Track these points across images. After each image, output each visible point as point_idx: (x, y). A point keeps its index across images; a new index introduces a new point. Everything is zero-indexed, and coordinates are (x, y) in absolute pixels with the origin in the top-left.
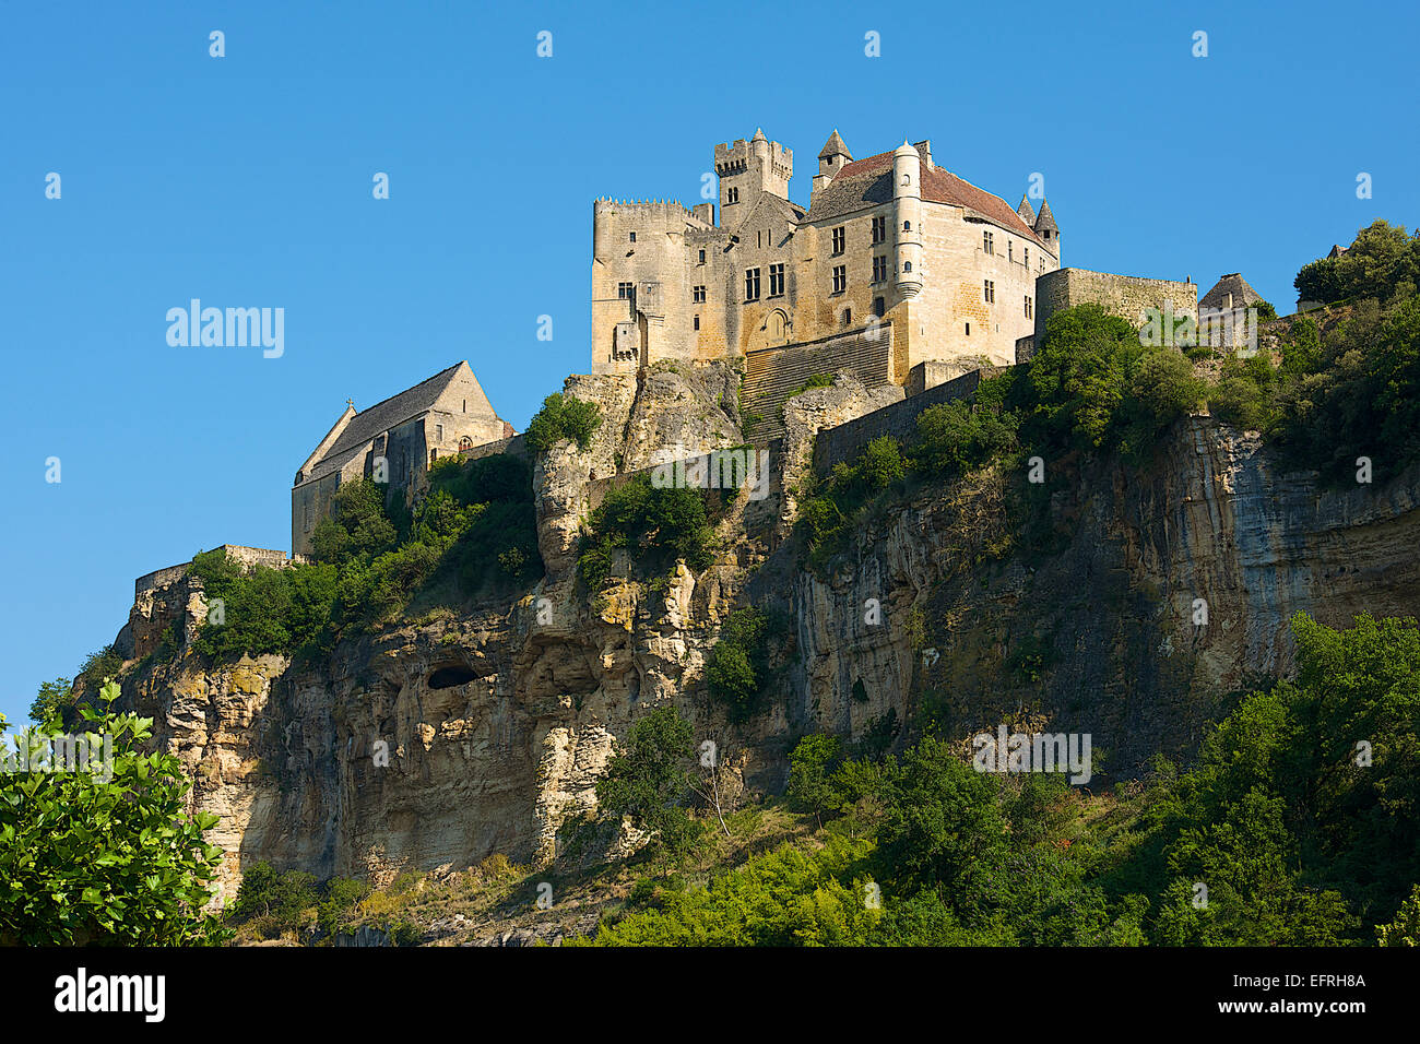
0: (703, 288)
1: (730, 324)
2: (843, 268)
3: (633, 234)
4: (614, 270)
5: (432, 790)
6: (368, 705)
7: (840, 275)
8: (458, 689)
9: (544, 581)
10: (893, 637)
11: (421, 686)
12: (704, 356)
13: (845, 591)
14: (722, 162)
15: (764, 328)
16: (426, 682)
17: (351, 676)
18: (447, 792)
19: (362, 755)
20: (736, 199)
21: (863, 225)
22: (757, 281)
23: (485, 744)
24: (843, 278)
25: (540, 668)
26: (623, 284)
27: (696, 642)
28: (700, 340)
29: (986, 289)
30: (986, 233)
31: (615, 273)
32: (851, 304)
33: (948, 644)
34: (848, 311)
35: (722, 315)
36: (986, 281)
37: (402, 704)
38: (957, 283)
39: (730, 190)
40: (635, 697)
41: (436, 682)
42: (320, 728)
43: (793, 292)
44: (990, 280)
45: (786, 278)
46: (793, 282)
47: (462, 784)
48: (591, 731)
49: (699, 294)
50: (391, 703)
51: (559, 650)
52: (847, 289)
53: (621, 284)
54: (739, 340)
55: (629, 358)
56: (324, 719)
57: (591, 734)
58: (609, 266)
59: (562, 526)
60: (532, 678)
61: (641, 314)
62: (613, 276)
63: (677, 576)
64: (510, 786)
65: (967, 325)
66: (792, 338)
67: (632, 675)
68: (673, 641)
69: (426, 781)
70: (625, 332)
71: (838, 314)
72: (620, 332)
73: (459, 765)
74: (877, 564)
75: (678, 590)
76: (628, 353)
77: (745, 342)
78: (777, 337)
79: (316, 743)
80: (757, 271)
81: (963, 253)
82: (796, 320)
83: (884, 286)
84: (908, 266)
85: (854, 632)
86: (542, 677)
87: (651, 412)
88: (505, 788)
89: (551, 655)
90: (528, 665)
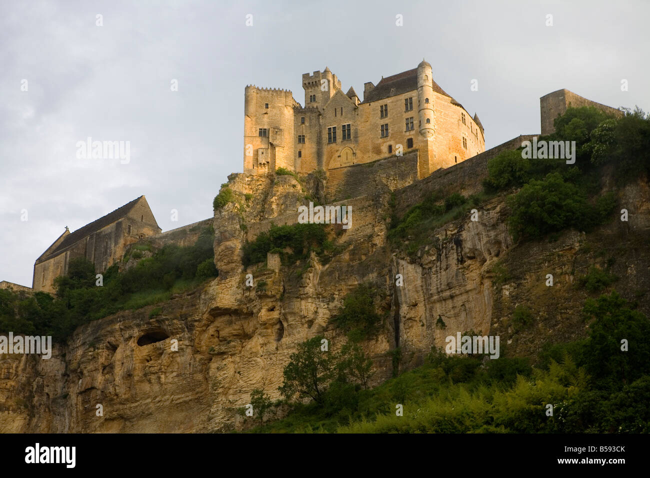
0: (304, 136)
1: (319, 155)
2: (387, 125)
3: (267, 105)
4: (256, 122)
5: (136, 404)
6: (94, 358)
7: (385, 128)
8: (158, 344)
9: (218, 278)
10: (469, 287)
11: (132, 344)
12: (304, 171)
13: (430, 265)
14: (307, 82)
15: (339, 156)
16: (136, 341)
17: (84, 344)
18: (147, 404)
19: (90, 387)
20: (314, 100)
21: (399, 103)
22: (335, 133)
23: (175, 374)
24: (387, 130)
25: (211, 330)
26: (261, 129)
27: (322, 304)
28: (302, 162)
29: (464, 142)
30: (462, 114)
31: (257, 123)
32: (392, 143)
33: (525, 279)
34: (390, 147)
35: (314, 150)
36: (463, 138)
37: (119, 354)
38: (450, 135)
39: (311, 96)
40: (279, 340)
41: (141, 342)
42: (56, 380)
43: (356, 137)
44: (465, 137)
45: (352, 131)
46: (356, 133)
47: (157, 399)
48: (250, 360)
49: (301, 139)
50: (110, 357)
51: (226, 318)
52: (390, 135)
53: (260, 129)
54: (324, 163)
55: (265, 167)
56: (58, 376)
57: (250, 362)
58: (254, 119)
59: (233, 246)
60: (206, 336)
61: (272, 144)
62: (256, 125)
63: (311, 267)
64: (190, 398)
65: (456, 157)
66: (356, 161)
67: (278, 326)
68: (308, 304)
69: (133, 399)
70: (263, 153)
71: (385, 149)
72: (260, 153)
73: (156, 388)
74: (455, 247)
75: (311, 275)
76: (264, 164)
77: (328, 164)
78: (346, 161)
79: (52, 389)
80: (334, 128)
81: (453, 121)
82: (358, 152)
83: (413, 132)
84: (428, 121)
85: (437, 288)
86: (212, 335)
87: (279, 193)
88: (187, 399)
89: (220, 321)
90: (204, 328)
